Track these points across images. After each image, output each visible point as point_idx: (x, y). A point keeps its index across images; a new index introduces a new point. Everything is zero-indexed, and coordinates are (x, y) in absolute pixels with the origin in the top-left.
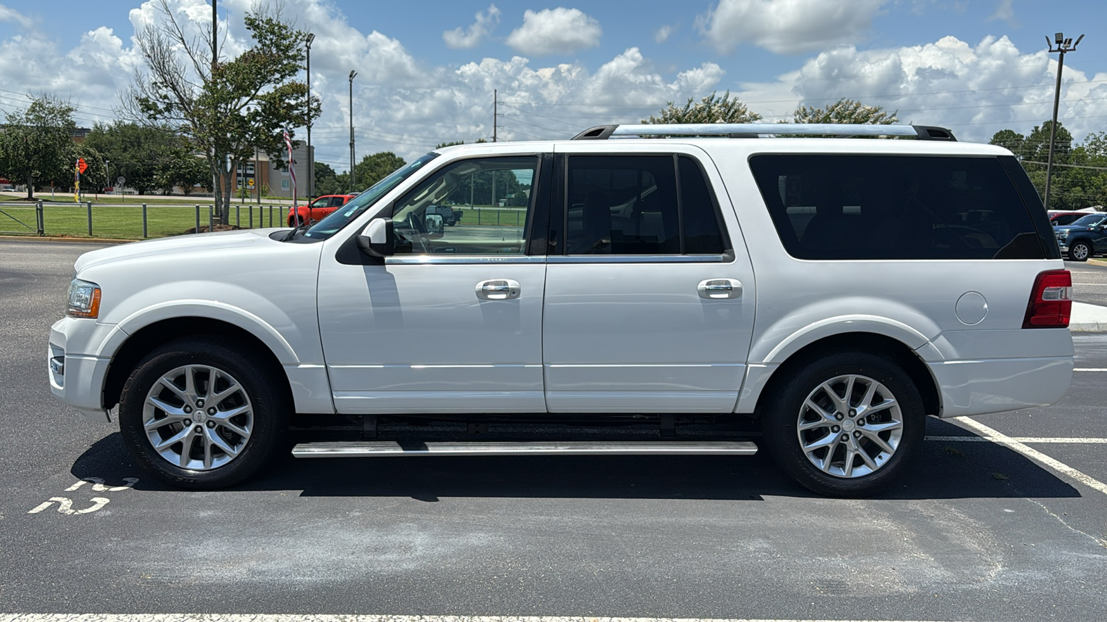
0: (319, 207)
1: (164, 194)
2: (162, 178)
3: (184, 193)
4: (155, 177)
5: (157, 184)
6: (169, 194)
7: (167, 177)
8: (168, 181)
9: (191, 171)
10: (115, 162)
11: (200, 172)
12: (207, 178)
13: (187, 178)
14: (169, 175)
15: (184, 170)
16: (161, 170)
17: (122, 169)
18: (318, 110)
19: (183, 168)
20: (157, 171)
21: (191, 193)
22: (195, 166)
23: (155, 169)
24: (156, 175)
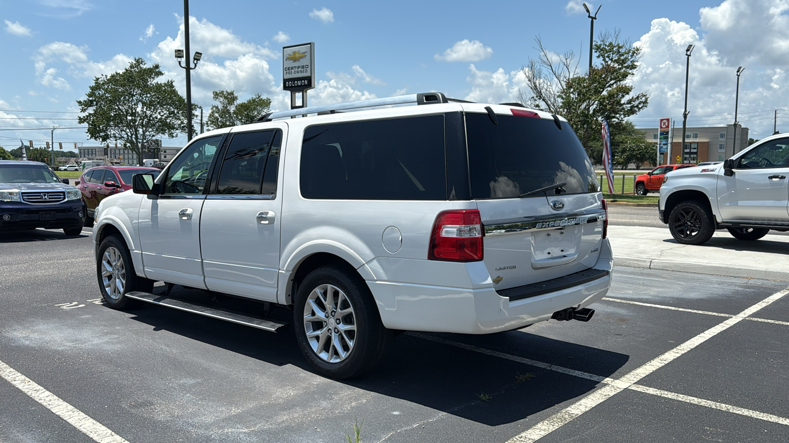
0: (657, 174)
1: (622, 169)
2: (621, 158)
3: (635, 168)
4: (616, 157)
5: (617, 162)
6: (625, 169)
7: (624, 157)
8: (625, 160)
9: (641, 152)
10: (591, 149)
11: (648, 153)
12: (653, 157)
13: (638, 157)
14: (625, 156)
15: (636, 152)
16: (621, 152)
17: (595, 153)
18: (646, 102)
19: (636, 151)
20: (618, 153)
21: (641, 168)
22: (644, 149)
23: (616, 152)
24: (617, 156)
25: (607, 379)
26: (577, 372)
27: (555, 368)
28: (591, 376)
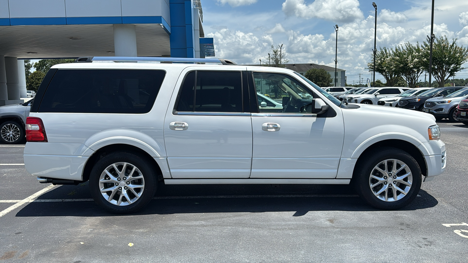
25: (32, 202)
26: (48, 201)
27: (60, 200)
28: (41, 201)
